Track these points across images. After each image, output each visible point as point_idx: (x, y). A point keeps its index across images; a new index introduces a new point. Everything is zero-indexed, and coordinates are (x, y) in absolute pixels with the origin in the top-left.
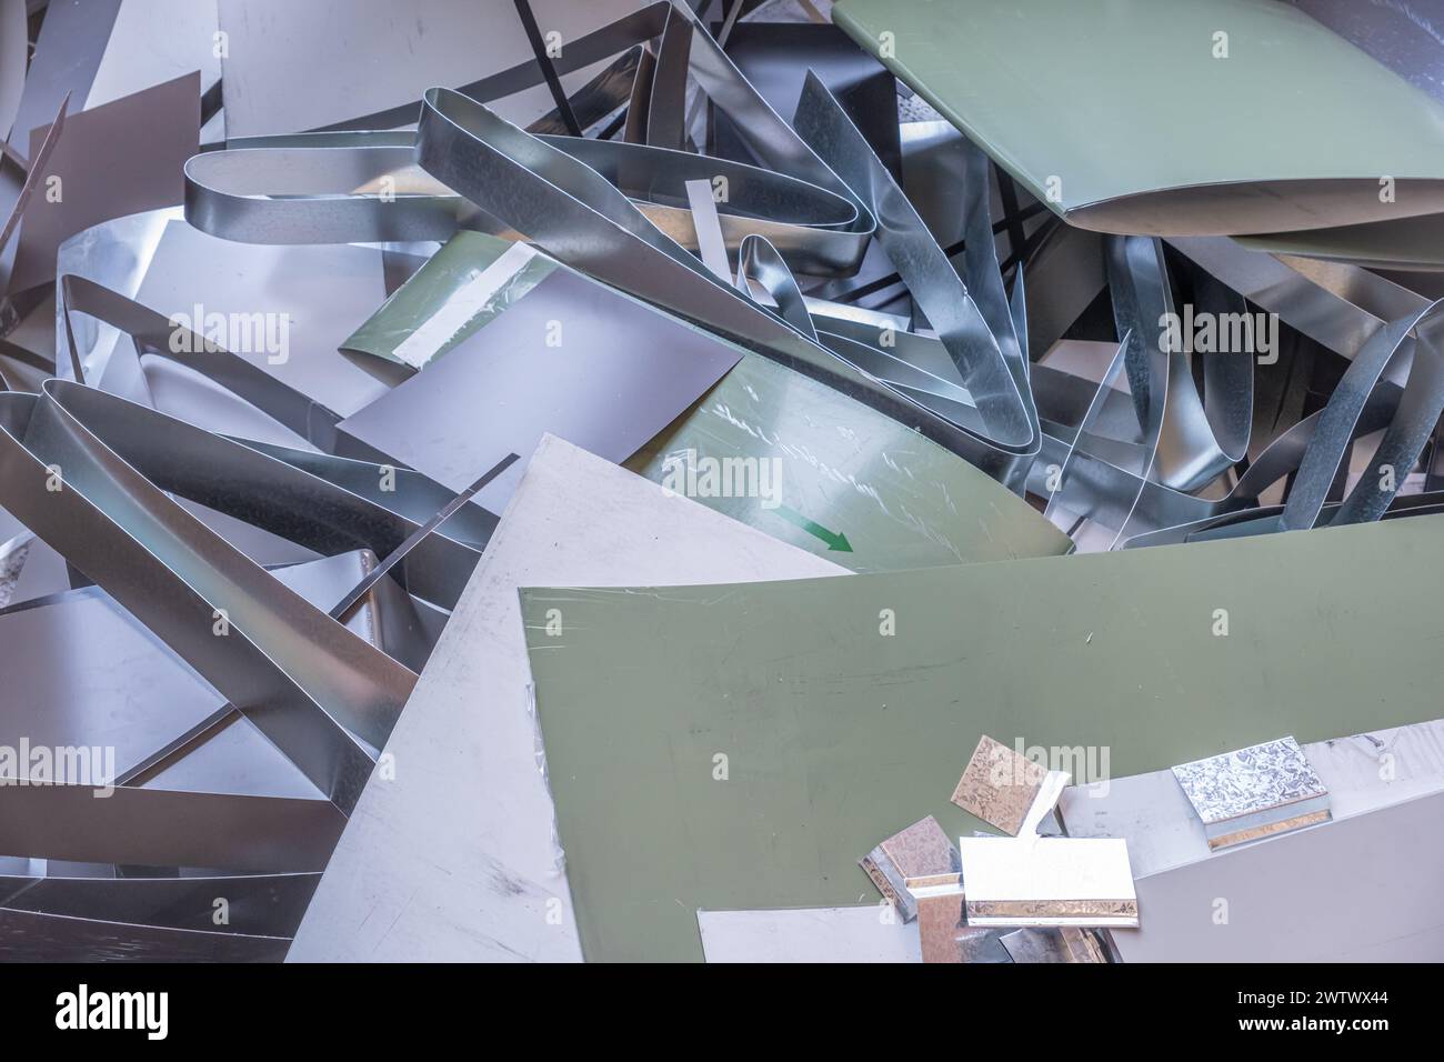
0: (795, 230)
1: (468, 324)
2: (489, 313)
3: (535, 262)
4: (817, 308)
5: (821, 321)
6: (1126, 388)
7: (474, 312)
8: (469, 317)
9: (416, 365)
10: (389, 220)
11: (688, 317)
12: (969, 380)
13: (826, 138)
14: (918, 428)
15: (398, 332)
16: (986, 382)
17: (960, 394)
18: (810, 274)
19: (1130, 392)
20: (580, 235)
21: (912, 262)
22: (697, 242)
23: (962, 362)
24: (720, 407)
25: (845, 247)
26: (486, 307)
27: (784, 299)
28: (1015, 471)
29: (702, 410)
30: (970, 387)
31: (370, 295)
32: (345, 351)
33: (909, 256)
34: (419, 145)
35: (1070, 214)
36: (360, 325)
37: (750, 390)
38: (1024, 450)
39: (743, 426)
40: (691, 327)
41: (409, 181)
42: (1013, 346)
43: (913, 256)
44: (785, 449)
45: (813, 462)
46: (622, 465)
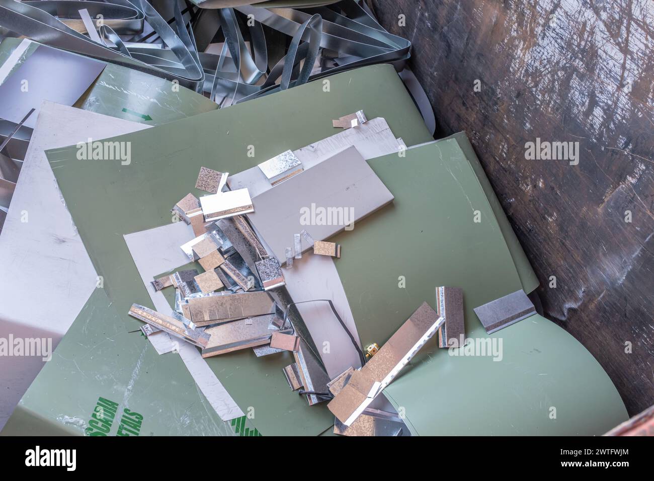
0: (119, 21)
1: (13, 68)
2: (20, 64)
3: (32, 44)
4: (128, 45)
5: (130, 49)
7: (15, 64)
8: (13, 66)
12: (182, 61)
16: (187, 62)
17: (180, 66)
19: (231, 57)
20: (45, 34)
22: (87, 30)
23: (179, 55)
24: (102, 82)
25: (137, 24)
26: (18, 62)
27: (119, 45)
28: (198, 87)
29: (96, 84)
30: (183, 63)
33: (157, 25)
35: (199, 4)
37: (111, 75)
38: (200, 80)
39: (111, 87)
40: (88, 58)
42: (193, 48)
44: (125, 92)
45: (135, 94)
46: (72, 106)
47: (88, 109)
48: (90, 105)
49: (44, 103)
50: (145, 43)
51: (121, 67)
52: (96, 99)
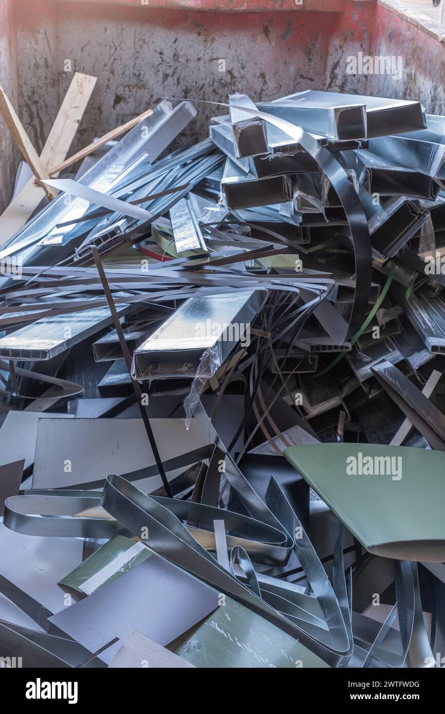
0: (257, 544)
1: (112, 576)
2: (122, 572)
3: (145, 551)
4: (261, 579)
5: (263, 585)
6: (398, 628)
7: (116, 571)
8: (113, 573)
9: (87, 594)
10: (89, 528)
11: (205, 580)
12: (329, 618)
13: (277, 505)
14: (298, 639)
15: (83, 578)
16: (334, 621)
17: (323, 625)
18: (265, 564)
19: (399, 630)
20: (164, 541)
21: (307, 562)
22: (216, 547)
23: (325, 609)
24: (213, 623)
25: (281, 553)
26: (121, 569)
27: (250, 575)
28: (341, 663)
29: (206, 623)
30: (328, 622)
31: (76, 560)
32: (60, 585)
33: (306, 560)
34: (103, 497)
35: (369, 548)
36: (68, 574)
37: (227, 616)
38: (345, 654)
39: (222, 632)
40: (206, 585)
41: (99, 512)
42: (346, 603)
43: (308, 560)
44: (239, 644)
45: (251, 651)
46: (166, 647)
47: (184, 657)
48: (189, 651)
49: (133, 633)
50: (286, 580)
51: (244, 609)
52: (198, 644)
